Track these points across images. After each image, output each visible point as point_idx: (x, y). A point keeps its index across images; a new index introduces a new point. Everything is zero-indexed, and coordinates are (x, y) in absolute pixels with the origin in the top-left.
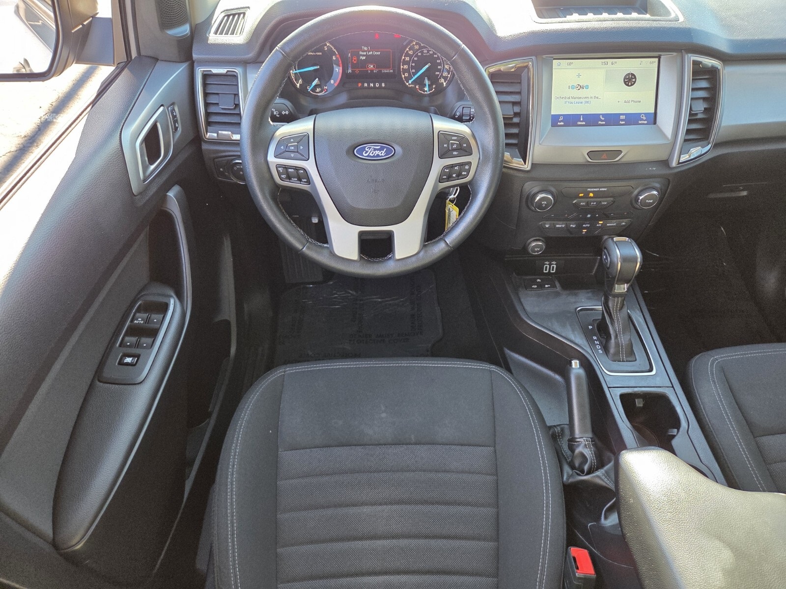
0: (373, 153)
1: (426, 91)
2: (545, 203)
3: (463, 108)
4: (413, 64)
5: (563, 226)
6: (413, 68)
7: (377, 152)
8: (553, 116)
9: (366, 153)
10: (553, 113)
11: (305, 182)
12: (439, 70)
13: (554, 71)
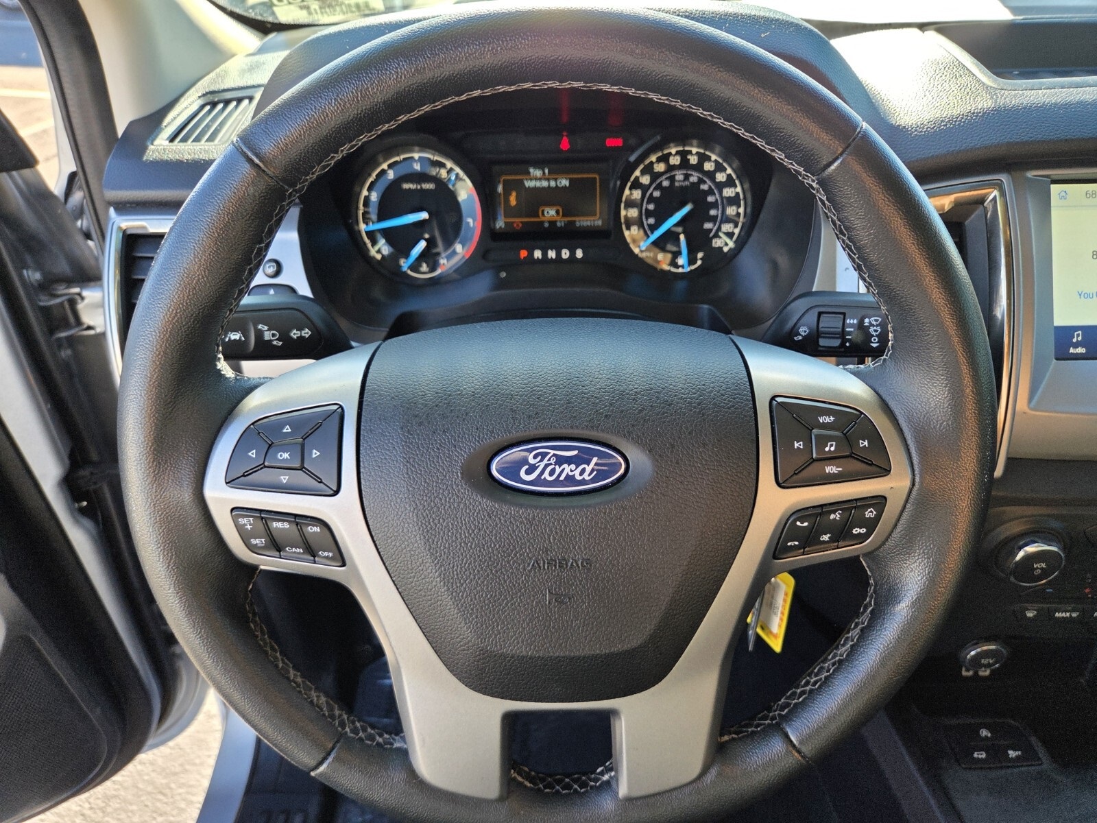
0: (552, 473)
1: (683, 267)
2: (1044, 565)
3: (820, 314)
4: (651, 207)
5: (1074, 615)
6: (649, 214)
7: (567, 469)
8: (1058, 328)
9: (528, 472)
10: (1058, 322)
11: (327, 558)
12: (713, 219)
13: (1055, 214)
